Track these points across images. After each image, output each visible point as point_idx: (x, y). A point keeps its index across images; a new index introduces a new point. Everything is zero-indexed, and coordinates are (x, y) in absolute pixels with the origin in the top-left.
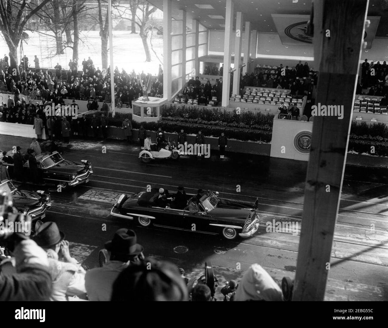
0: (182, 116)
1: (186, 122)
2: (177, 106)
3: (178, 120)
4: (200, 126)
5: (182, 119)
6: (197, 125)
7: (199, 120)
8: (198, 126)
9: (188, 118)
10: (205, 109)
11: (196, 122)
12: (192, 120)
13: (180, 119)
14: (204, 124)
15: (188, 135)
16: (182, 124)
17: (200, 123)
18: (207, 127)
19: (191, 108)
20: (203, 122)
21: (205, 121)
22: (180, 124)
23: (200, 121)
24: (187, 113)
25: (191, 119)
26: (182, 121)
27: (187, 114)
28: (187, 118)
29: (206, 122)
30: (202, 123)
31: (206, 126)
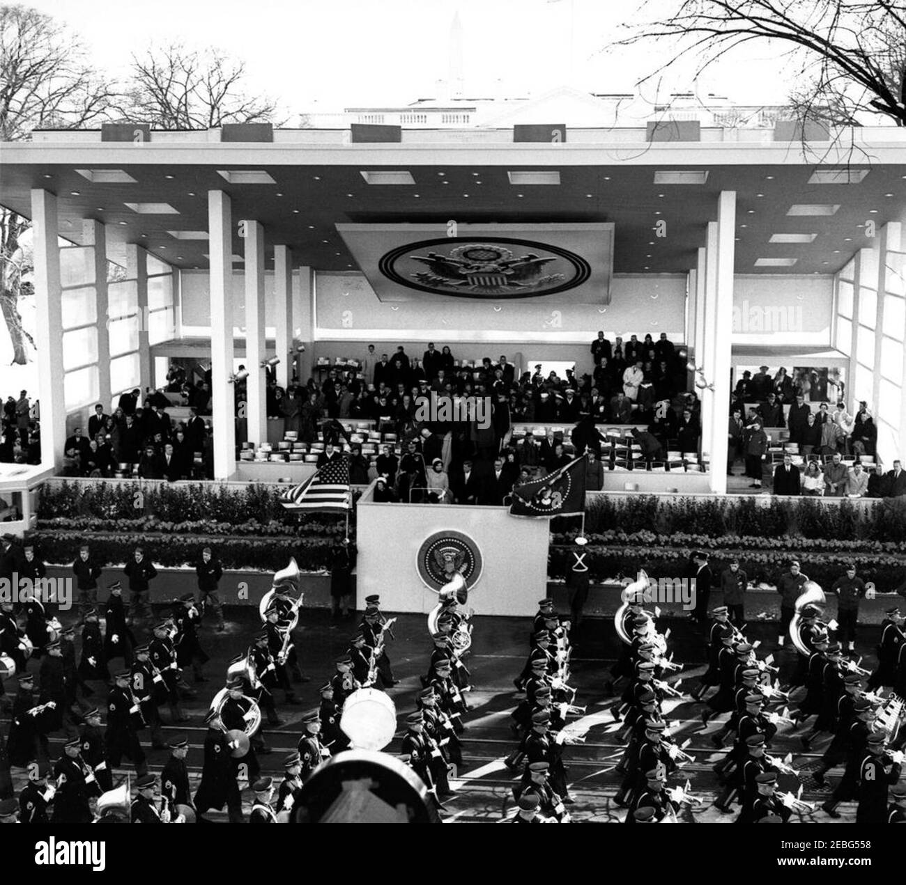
0: (99, 514)
1: (111, 528)
2: (83, 486)
3: (86, 526)
4: (151, 539)
5: (97, 521)
6: (142, 535)
7: (148, 520)
8: (146, 539)
9: (116, 518)
10: (165, 488)
11: (140, 529)
12: (129, 521)
13: (92, 522)
14: (165, 531)
15: (115, 566)
16: (96, 536)
17: (153, 529)
18: (171, 541)
19: (123, 488)
20: (160, 527)
21: (167, 522)
22: (91, 537)
23: (152, 523)
24: (113, 504)
25: (123, 520)
26: (98, 528)
27: (113, 507)
28: (111, 517)
29: (168, 525)
30: (158, 530)
31: (170, 536)
